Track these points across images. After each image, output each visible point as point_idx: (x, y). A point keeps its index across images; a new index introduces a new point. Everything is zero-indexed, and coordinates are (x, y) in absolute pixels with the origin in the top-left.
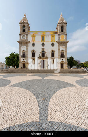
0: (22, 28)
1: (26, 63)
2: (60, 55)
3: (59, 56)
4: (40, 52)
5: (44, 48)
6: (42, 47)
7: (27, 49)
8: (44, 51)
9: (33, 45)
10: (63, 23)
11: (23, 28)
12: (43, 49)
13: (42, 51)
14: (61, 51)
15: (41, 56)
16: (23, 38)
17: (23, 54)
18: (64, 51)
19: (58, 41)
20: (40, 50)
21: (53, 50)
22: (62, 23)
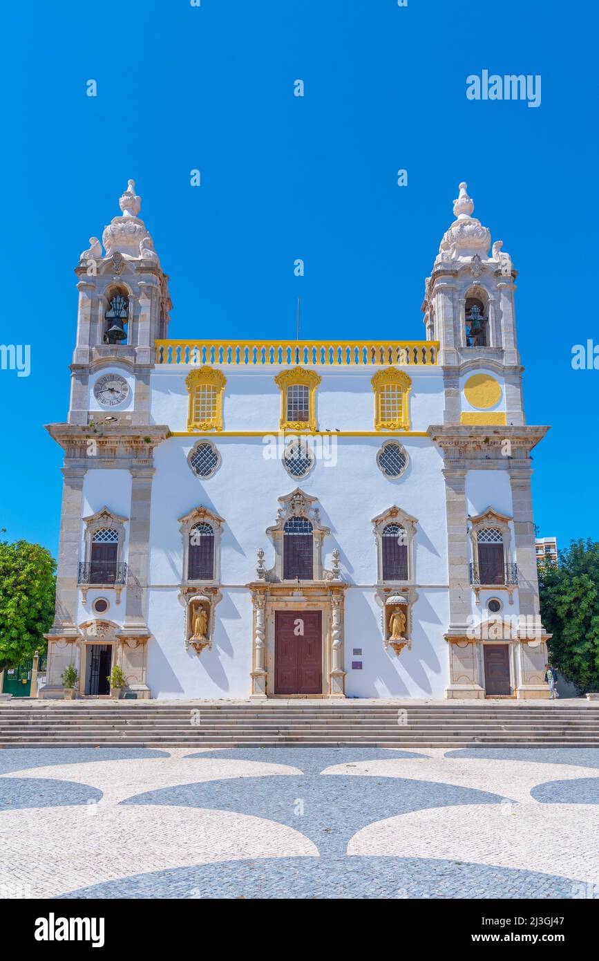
0: (101, 310)
1: (124, 640)
2: (473, 558)
3: (463, 572)
4: (271, 530)
5: (309, 492)
6: (289, 485)
7: (142, 495)
8: (310, 515)
9: (204, 460)
10: (483, 268)
11: (109, 308)
12: (297, 499)
13: (287, 515)
14: (476, 521)
15: (279, 574)
16: (107, 395)
17: (94, 546)
18: (504, 520)
19: (439, 428)
20: (271, 514)
21: (394, 512)
22: (466, 268)
